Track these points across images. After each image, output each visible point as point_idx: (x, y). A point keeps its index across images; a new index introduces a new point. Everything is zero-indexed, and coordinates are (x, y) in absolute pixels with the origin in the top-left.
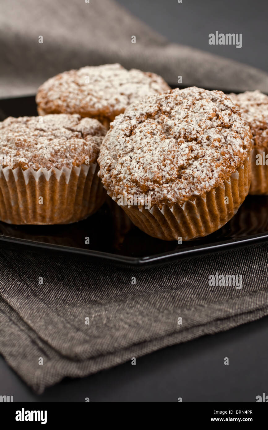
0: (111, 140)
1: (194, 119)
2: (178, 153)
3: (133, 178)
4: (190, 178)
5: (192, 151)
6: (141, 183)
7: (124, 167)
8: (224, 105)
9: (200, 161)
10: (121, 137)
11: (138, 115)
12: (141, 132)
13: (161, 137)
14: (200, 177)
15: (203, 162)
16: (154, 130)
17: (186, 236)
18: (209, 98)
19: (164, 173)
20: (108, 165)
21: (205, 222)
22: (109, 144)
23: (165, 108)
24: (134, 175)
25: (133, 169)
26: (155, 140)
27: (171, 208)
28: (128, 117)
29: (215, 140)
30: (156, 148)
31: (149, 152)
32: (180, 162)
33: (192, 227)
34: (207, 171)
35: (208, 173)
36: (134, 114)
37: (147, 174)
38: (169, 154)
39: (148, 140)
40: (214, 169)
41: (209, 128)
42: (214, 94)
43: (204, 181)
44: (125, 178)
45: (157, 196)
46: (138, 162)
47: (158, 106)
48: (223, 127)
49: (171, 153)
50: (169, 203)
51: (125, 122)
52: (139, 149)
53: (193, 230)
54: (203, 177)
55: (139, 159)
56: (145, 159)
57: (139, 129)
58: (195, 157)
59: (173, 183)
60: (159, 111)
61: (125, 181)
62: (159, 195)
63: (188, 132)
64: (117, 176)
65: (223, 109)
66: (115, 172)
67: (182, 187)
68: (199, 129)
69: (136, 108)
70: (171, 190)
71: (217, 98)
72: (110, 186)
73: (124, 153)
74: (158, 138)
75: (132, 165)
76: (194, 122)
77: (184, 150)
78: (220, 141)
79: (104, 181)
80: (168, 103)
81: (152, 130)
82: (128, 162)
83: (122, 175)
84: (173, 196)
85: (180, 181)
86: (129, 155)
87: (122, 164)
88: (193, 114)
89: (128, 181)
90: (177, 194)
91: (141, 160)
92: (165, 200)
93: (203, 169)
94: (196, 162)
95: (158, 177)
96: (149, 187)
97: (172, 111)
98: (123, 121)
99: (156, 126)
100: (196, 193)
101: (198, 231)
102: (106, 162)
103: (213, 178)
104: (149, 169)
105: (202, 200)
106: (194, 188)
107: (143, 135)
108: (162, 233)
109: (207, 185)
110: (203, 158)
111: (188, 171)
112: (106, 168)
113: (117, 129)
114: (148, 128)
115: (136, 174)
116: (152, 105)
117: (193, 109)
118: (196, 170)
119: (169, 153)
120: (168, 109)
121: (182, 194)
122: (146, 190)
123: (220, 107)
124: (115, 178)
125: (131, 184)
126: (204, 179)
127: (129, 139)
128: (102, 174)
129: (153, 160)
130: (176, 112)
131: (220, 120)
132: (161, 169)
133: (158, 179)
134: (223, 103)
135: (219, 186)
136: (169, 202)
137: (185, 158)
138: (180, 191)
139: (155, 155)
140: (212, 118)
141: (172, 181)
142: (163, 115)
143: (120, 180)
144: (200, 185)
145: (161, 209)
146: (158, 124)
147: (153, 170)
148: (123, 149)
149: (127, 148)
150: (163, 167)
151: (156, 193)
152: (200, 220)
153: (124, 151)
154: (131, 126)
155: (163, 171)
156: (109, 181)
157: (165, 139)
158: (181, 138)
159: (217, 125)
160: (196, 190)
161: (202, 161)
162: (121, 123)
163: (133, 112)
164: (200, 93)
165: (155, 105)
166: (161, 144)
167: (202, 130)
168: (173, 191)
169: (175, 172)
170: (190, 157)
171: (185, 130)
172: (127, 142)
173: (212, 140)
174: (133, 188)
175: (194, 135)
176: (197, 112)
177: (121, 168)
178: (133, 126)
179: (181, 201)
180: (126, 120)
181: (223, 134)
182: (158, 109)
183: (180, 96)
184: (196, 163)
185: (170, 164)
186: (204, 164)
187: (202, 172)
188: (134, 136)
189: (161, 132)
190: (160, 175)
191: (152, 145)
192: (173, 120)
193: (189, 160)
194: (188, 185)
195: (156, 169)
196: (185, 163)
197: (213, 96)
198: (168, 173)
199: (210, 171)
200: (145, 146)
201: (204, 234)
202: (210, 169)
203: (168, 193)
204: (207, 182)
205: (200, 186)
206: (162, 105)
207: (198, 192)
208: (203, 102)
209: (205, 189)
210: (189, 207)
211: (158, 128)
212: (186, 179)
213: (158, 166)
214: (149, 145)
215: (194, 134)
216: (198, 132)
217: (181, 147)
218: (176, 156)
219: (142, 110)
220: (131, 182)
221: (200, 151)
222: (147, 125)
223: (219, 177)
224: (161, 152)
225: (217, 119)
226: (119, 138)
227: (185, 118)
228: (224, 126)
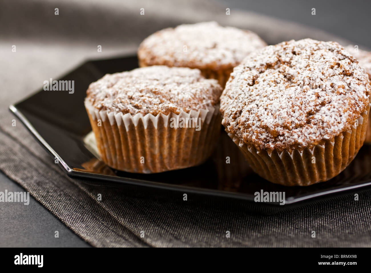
0: (234, 89)
1: (316, 68)
2: (305, 100)
3: (263, 124)
4: (319, 122)
5: (318, 98)
6: (271, 129)
7: (252, 114)
8: (342, 55)
9: (327, 106)
10: (244, 86)
11: (258, 66)
12: (264, 81)
13: (285, 86)
14: (330, 121)
15: (331, 108)
16: (277, 79)
17: (309, 181)
18: (326, 49)
19: (293, 119)
20: (234, 113)
21: (328, 167)
22: (232, 93)
23: (283, 58)
24: (263, 121)
25: (261, 115)
26: (279, 88)
27: (301, 153)
28: (248, 67)
29: (339, 87)
30: (282, 96)
31: (275, 99)
32: (309, 109)
33: (316, 172)
34: (336, 116)
35: (336, 117)
36: (254, 65)
37: (277, 120)
38: (297, 101)
39: (272, 88)
40: (342, 114)
41: (332, 76)
42: (331, 45)
43: (333, 126)
44: (253, 125)
45: (287, 141)
46: (266, 109)
47: (277, 57)
48: (344, 75)
49: (299, 99)
50: (300, 148)
51: (246, 73)
52: (265, 97)
53: (317, 175)
54: (332, 121)
55: (267, 106)
56: (273, 106)
57: (262, 78)
58: (322, 103)
59: (303, 128)
60: (278, 62)
61: (253, 127)
62: (290, 140)
63: (313, 80)
64: (245, 123)
65: (341, 58)
66: (242, 119)
67: (312, 132)
68: (323, 77)
69: (255, 59)
70: (301, 135)
71: (333, 49)
72: (237, 133)
73: (250, 102)
74: (282, 86)
75: (260, 112)
76: (317, 71)
77: (310, 97)
78: (344, 88)
79: (230, 129)
80: (286, 54)
81: (275, 79)
82: (256, 110)
83: (250, 122)
84: (304, 140)
85: (309, 126)
86: (255, 103)
87: (249, 111)
88: (314, 63)
89: (257, 127)
90: (307, 138)
91: (269, 107)
92: (296, 144)
93: (332, 114)
94: (323, 107)
95: (288, 123)
96: (279, 132)
97: (292, 61)
98: (243, 72)
99: (279, 75)
100: (326, 137)
101: (321, 176)
102: (231, 111)
103: (341, 123)
104: (279, 115)
105: (330, 144)
106: (324, 133)
107: (267, 84)
108: (286, 179)
109: (336, 130)
110: (330, 104)
111: (317, 116)
112: (232, 116)
113: (239, 79)
114: (271, 77)
115: (265, 121)
116: (270, 56)
117: (313, 59)
118: (325, 115)
119: (297, 99)
120: (288, 60)
121: (312, 139)
122: (276, 136)
123: (338, 57)
124: (243, 124)
125: (260, 130)
126: (333, 123)
127: (253, 88)
128: (227, 122)
129: (281, 107)
130: (296, 61)
131: (341, 68)
132: (290, 115)
133: (288, 125)
134: (341, 53)
135: (346, 130)
136: (299, 146)
137: (312, 104)
138: (311, 135)
139: (283, 102)
140: (334, 67)
141: (301, 126)
142: (283, 64)
143: (249, 126)
144: (330, 129)
145: (291, 154)
146: (279, 73)
147: (283, 116)
148: (247, 98)
149: (252, 96)
150: (292, 113)
151: (286, 138)
152: (325, 165)
153: (249, 99)
154: (253, 76)
155: (292, 116)
156: (236, 128)
157: (289, 87)
158: (305, 85)
159: (339, 73)
160: (326, 134)
161: (330, 106)
162: (242, 73)
163: (252, 63)
164: (317, 44)
165: (274, 56)
166: (286, 91)
167: (325, 77)
168: (303, 135)
169: (304, 118)
170: (318, 103)
171: (310, 78)
172: (251, 90)
173: (337, 87)
174: (263, 134)
175: (318, 83)
176: (317, 61)
177: (248, 115)
178: (255, 76)
179: (311, 146)
180: (247, 71)
181: (346, 81)
182: (277, 60)
183: (297, 47)
184: (324, 109)
185: (298, 110)
186: (332, 109)
187: (331, 116)
188: (258, 85)
189: (284, 81)
190: (290, 121)
191: (277, 93)
192: (294, 69)
193: (316, 106)
194: (317, 129)
195: (285, 115)
196: (313, 110)
197: (329, 46)
198: (297, 118)
199: (339, 116)
200: (271, 94)
201: (325, 179)
202: (338, 114)
203: (298, 137)
204: (336, 126)
205: (330, 131)
206: (280, 56)
207: (328, 136)
208: (322, 52)
209: (335, 133)
210: (318, 151)
211: (280, 77)
212: (315, 124)
213: (287, 112)
214: (274, 93)
215: (318, 81)
216: (322, 80)
217: (308, 94)
218: (304, 103)
219: (261, 60)
220: (261, 129)
221: (326, 97)
222: (268, 75)
223: (347, 122)
224: (288, 99)
225: (338, 67)
226: (242, 87)
227: (306, 67)
228: (346, 74)
